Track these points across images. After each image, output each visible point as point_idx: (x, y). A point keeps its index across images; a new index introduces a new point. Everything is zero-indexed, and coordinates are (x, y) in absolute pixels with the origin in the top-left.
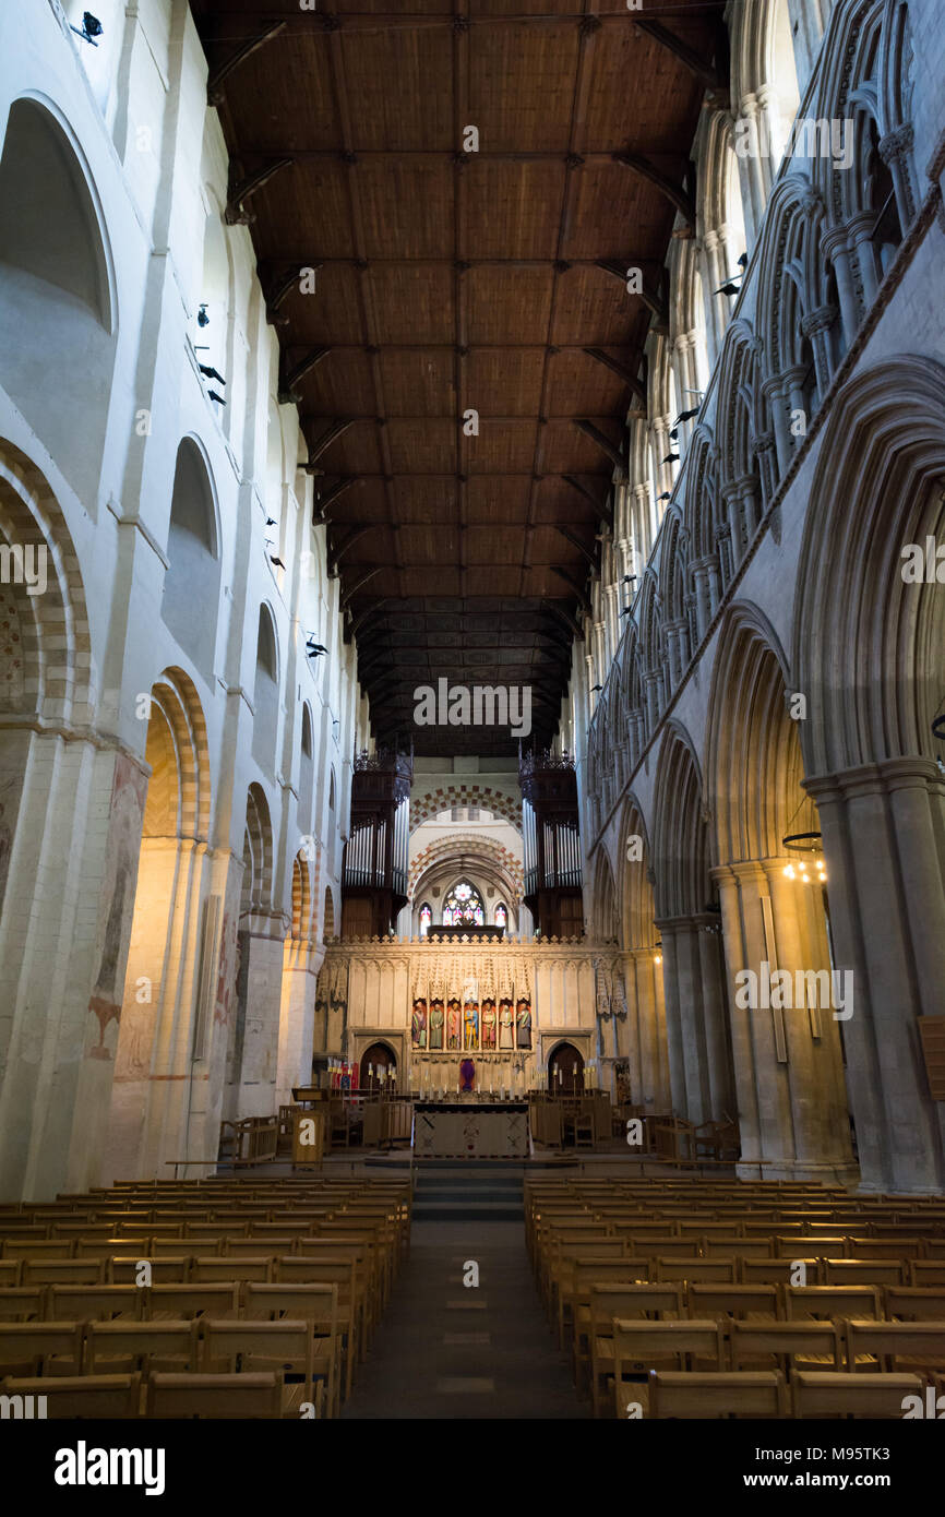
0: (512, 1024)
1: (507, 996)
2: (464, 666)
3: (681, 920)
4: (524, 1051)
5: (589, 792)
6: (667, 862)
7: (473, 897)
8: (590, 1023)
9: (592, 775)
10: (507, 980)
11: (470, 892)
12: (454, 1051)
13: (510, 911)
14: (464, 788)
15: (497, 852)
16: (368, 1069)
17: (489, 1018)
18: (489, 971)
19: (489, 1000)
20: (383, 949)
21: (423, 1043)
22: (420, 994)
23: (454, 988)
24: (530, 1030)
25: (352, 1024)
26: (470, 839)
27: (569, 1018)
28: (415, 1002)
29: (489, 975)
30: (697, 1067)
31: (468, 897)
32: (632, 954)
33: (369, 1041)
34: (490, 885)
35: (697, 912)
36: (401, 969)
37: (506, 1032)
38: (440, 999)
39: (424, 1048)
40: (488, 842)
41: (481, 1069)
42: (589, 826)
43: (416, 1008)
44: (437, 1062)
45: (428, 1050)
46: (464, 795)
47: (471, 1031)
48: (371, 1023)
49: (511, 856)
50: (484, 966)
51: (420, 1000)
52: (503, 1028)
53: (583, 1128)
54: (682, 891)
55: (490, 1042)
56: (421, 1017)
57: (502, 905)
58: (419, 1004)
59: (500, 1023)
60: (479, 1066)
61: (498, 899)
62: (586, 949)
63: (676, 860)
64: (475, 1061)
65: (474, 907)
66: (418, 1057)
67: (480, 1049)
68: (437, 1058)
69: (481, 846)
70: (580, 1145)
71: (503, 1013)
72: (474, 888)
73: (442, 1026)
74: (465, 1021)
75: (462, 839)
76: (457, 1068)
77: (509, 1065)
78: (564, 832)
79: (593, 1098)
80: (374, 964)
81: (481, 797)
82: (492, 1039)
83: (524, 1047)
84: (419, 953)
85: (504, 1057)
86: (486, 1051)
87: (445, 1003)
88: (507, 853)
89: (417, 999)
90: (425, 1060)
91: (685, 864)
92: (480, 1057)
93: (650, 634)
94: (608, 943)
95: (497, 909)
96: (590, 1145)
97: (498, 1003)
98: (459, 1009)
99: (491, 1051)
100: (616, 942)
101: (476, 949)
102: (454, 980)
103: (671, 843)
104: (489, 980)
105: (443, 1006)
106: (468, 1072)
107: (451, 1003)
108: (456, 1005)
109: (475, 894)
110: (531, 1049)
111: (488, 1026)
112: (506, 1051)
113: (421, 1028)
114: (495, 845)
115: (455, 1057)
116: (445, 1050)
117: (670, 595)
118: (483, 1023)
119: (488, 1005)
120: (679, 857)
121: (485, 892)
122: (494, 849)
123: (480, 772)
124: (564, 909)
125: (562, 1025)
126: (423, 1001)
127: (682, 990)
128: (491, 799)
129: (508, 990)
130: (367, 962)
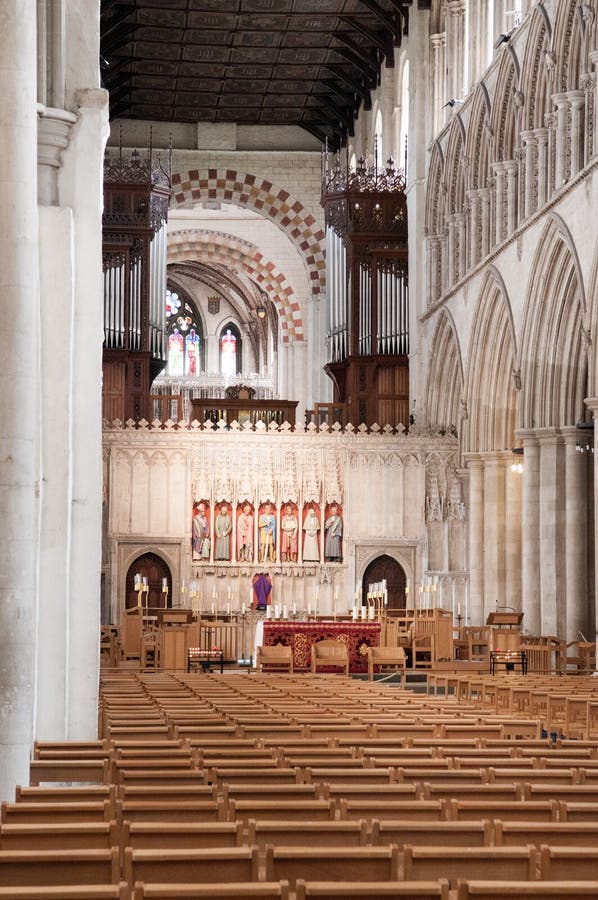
0: (319, 532)
1: (313, 498)
2: (239, 12)
3: (547, 432)
4: (334, 564)
5: (427, 230)
6: (535, 366)
7: (182, 312)
8: (418, 530)
9: (432, 211)
10: (313, 478)
11: (179, 304)
12: (245, 564)
13: (244, 337)
14: (213, 174)
15: (247, 262)
16: (162, 586)
17: (290, 524)
18: (290, 466)
19: (290, 503)
20: (154, 436)
21: (205, 554)
22: (202, 495)
23: (246, 487)
24: (341, 538)
25: (115, 530)
26: (206, 239)
27: (391, 525)
28: (196, 505)
29: (291, 472)
30: (555, 588)
31: (175, 311)
32: (479, 457)
33: (138, 551)
34: (213, 294)
35: (566, 424)
36: (177, 461)
37: (311, 542)
38: (228, 500)
39: (208, 559)
40: (233, 245)
41: (280, 585)
42: (425, 277)
43: (196, 511)
44: (223, 576)
45: (212, 562)
46: (212, 183)
47: (267, 540)
48: (139, 528)
49: (270, 267)
50: (283, 460)
51: (202, 501)
52: (307, 536)
53: (420, 649)
54: (551, 400)
55: (290, 554)
56: (203, 522)
57: (231, 326)
58: (200, 507)
59: (304, 531)
60: (277, 583)
61: (225, 316)
62: (415, 442)
63: (546, 365)
64: (271, 576)
65: (184, 328)
66: (200, 570)
67: (278, 561)
68: (224, 571)
69: (222, 251)
70: (417, 666)
71: (308, 516)
72: (185, 298)
73: (230, 533)
74: (259, 528)
75: (193, 238)
76: (249, 583)
77: (314, 580)
78: (387, 281)
79: (434, 619)
80: (141, 455)
81: (238, 187)
82: (293, 550)
83: (332, 559)
84: (202, 443)
85: (308, 571)
86: (286, 564)
87: (234, 506)
88: (264, 262)
89: (198, 500)
90: (210, 574)
91: (556, 370)
92: (278, 571)
93: (534, 83)
94: (447, 432)
95: (224, 332)
96: (430, 667)
97: (301, 507)
98: (251, 513)
99: (292, 564)
100: (454, 433)
101: (274, 439)
102: (246, 478)
103: (542, 344)
104: (291, 478)
105: (230, 509)
106: (263, 589)
107: (241, 506)
108: (247, 508)
109: (187, 307)
110: (341, 562)
111: (289, 534)
112: (313, 564)
113: (204, 536)
114: (245, 250)
115: (248, 571)
116: (234, 562)
117: (565, 58)
118: (282, 530)
119: (289, 509)
120: (551, 362)
121: (203, 305)
122: (243, 256)
123: (237, 150)
124: (383, 384)
125: (383, 534)
126: (206, 503)
127: (543, 507)
128: (255, 193)
129: (316, 491)
130: (132, 453)
